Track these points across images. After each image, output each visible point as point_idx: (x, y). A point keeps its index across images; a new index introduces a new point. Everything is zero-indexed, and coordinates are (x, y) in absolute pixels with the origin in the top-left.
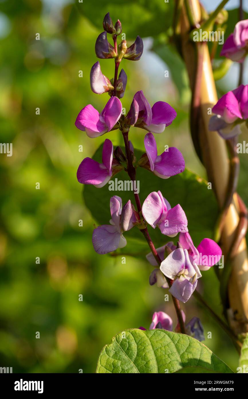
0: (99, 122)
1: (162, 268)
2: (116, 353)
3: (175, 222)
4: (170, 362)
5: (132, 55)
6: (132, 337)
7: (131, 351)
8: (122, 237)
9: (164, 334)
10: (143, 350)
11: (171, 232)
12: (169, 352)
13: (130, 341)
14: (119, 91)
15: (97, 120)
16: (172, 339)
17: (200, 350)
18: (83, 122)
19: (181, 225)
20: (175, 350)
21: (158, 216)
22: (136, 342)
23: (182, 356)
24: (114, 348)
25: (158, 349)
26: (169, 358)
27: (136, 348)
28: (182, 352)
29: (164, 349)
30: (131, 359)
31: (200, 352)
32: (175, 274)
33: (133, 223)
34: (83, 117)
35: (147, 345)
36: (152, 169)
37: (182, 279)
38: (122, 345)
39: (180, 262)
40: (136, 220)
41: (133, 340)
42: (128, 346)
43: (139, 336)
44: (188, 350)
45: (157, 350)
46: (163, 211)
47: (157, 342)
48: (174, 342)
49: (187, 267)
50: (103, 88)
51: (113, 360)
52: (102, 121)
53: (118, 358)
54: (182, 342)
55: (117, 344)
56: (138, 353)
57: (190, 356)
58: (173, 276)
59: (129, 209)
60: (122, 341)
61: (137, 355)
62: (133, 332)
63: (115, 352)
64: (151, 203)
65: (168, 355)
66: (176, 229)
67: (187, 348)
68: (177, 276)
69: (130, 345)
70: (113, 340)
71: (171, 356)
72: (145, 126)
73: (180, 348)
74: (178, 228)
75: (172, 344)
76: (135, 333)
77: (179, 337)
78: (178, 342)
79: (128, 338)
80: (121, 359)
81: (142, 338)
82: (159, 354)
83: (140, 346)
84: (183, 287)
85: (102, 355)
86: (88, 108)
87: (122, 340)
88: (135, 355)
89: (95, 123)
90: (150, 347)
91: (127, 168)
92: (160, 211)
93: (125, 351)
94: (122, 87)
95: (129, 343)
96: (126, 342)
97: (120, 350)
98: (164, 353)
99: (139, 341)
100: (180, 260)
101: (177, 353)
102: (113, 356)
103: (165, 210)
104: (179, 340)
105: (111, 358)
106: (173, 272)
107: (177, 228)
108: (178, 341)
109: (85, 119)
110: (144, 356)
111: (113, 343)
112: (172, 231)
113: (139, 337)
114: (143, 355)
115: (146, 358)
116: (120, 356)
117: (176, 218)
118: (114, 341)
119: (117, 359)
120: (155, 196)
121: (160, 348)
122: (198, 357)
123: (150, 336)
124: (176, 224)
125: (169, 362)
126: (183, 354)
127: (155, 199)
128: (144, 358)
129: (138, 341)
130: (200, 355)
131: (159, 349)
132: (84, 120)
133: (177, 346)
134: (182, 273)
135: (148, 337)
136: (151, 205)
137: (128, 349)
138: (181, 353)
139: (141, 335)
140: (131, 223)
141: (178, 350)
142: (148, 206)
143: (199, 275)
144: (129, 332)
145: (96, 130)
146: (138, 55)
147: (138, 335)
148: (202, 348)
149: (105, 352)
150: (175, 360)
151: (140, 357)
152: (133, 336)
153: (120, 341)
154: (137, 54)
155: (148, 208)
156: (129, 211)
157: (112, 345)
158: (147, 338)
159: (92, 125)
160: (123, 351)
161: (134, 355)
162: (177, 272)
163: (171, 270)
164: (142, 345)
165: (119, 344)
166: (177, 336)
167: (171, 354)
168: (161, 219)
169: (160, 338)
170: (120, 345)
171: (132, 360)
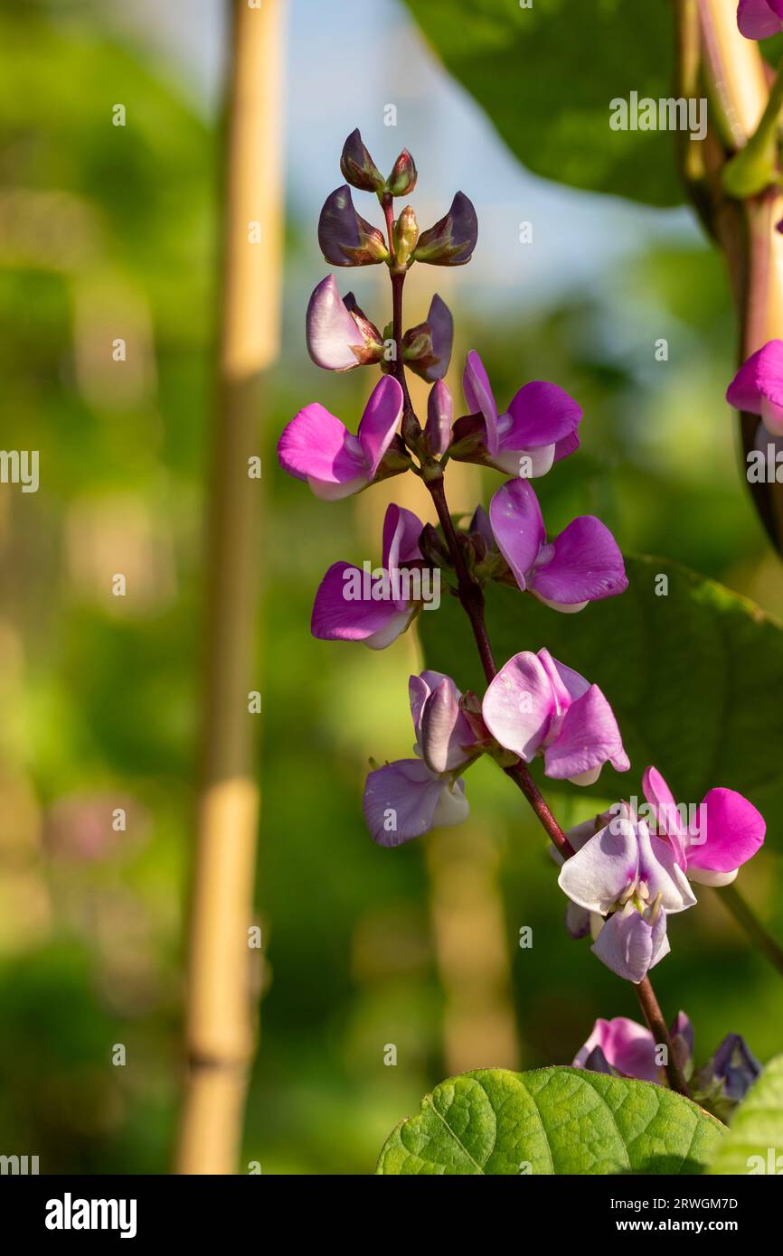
0: (344, 450)
1: (566, 880)
2: (431, 1141)
3: (580, 739)
4: (595, 1164)
5: (440, 249)
6: (481, 1094)
7: (477, 1136)
8: (454, 794)
9: (582, 1081)
10: (514, 1130)
11: (570, 768)
12: (592, 1135)
13: (476, 1106)
14: (417, 358)
15: (338, 448)
16: (607, 1099)
17: (693, 1127)
18: (288, 456)
19: (598, 746)
20: (611, 1128)
21: (537, 724)
22: (493, 1107)
23: (632, 1149)
24: (426, 1128)
25: (560, 1126)
26: (591, 1155)
27: (493, 1125)
28: (634, 1135)
29: (575, 1125)
30: (476, 1158)
31: (691, 1136)
32: (608, 899)
33: (464, 749)
34: (288, 442)
35: (525, 1117)
36: (523, 584)
37: (629, 910)
38: (451, 1117)
39: (620, 860)
40: (476, 739)
41: (483, 1101)
42: (468, 1120)
43: (504, 1089)
44: (653, 1130)
45: (557, 1130)
46: (553, 709)
47: (556, 1105)
48: (610, 1107)
49: (645, 875)
50: (351, 352)
51: (423, 1163)
52: (353, 447)
53: (436, 1158)
54: (637, 1103)
55: (436, 1115)
56: (497, 1141)
57: (660, 1148)
58: (605, 904)
59: (443, 707)
60: (450, 1108)
61: (496, 1147)
62: (484, 1078)
63: (429, 1138)
64: (515, 687)
65: (590, 1146)
66: (583, 759)
67: (652, 1123)
68: (617, 903)
69: (474, 1116)
70: (425, 1103)
71: (598, 1146)
72: (489, 458)
73: (628, 1121)
74: (589, 756)
75: (605, 1110)
76: (493, 1080)
77: (627, 1092)
78: (623, 1106)
79: (470, 1097)
80: (445, 1158)
81: (512, 1094)
82: (561, 1141)
83: (506, 1119)
84: (626, 936)
85: (390, 1150)
86: (306, 416)
87: (450, 1103)
88: (490, 1146)
89: (330, 458)
90: (536, 1122)
91: (456, 587)
92: (542, 710)
93: (460, 1134)
94: (425, 347)
95: (471, 1110)
96: (463, 1107)
97: (444, 1130)
98: (577, 1139)
99: (504, 1104)
100: (620, 855)
101: (618, 1139)
102: (422, 1151)
103: (563, 705)
104: (628, 1097)
105: (415, 1158)
106: (600, 891)
107: (585, 757)
108: (624, 1101)
109: (295, 447)
110: (516, 1148)
111: (423, 1112)
112: (573, 766)
113: (503, 1094)
114: (513, 1146)
115: (519, 1153)
116: (444, 1149)
117: (584, 727)
118: (429, 1106)
119: (433, 1161)
120: (528, 665)
121: (567, 1124)
122: (684, 1154)
123: (537, 1089)
124: (587, 745)
125: (590, 1164)
126: (636, 1140)
127: (528, 673)
128: (517, 1155)
129: (500, 1105)
130: (692, 1144)
131: (563, 1128)
132: (291, 450)
133: (619, 1119)
134: (630, 893)
135: (530, 1092)
136: (514, 692)
137: (468, 1130)
138: (631, 1139)
139: (508, 1086)
140: (457, 750)
141: (623, 1130)
142: (505, 693)
143: (687, 900)
144: (472, 1080)
145: (329, 477)
146: (459, 250)
147: (500, 1086)
148: (699, 1123)
149: (400, 1141)
150: (609, 1160)
151: (505, 1151)
152: (486, 1091)
153: (446, 1107)
154: (456, 247)
155: (506, 700)
156: (443, 712)
157: (420, 1118)
158: (527, 1095)
159: (317, 463)
160: (453, 1137)
161: (485, 1147)
162: (615, 890)
163: (592, 886)
164: (510, 1118)
165: (442, 1114)
166: (618, 1085)
167: (600, 1142)
168: (550, 733)
169: (567, 1094)
170: (445, 1117)
171: (479, 1163)
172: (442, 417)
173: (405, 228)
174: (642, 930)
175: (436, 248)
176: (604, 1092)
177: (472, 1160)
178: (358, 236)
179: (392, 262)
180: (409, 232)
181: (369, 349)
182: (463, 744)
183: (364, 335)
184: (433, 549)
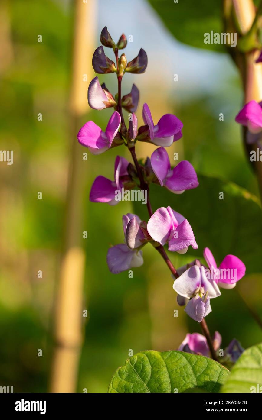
0: (100, 137)
1: (176, 286)
2: (129, 375)
3: (181, 238)
4: (185, 384)
6: (147, 359)
7: (145, 373)
9: (181, 355)
10: (157, 372)
12: (184, 374)
13: (145, 363)
14: (127, 105)
15: (98, 136)
16: (190, 362)
17: (219, 372)
18: (81, 139)
19: (187, 240)
20: (191, 371)
21: (166, 232)
22: (150, 364)
23: (198, 379)
24: (127, 370)
25: (173, 371)
26: (184, 381)
27: (150, 370)
28: (198, 374)
29: (179, 371)
30: (144, 381)
31: (218, 375)
32: (190, 293)
33: (141, 241)
34: (81, 134)
35: (161, 367)
36: (162, 184)
37: (197, 297)
39: (194, 280)
40: (145, 237)
41: (147, 362)
42: (142, 368)
43: (154, 357)
44: (205, 372)
45: (172, 372)
46: (172, 227)
47: (172, 363)
48: (191, 365)
49: (203, 285)
51: (126, 382)
52: (104, 136)
53: (130, 381)
54: (200, 363)
55: (131, 366)
56: (151, 375)
57: (207, 379)
58: (189, 295)
59: (133, 226)
60: (136, 363)
61: (151, 377)
62: (148, 353)
63: (128, 374)
64: (159, 220)
65: (183, 377)
66: (181, 245)
67: (205, 370)
68: (193, 295)
69: (144, 367)
71: (186, 378)
73: (197, 369)
74: (184, 244)
75: (189, 366)
76: (150, 354)
77: (197, 359)
78: (195, 364)
79: (143, 360)
80: (133, 381)
82: (174, 376)
83: (155, 368)
84: (196, 306)
85: (114, 378)
86: (87, 125)
87: (136, 362)
88: (149, 377)
89: (95, 140)
90: (165, 369)
92: (168, 227)
93: (139, 373)
95: (143, 365)
96: (140, 364)
97: (134, 371)
98: (179, 375)
99: (154, 363)
100: (194, 278)
101: (193, 376)
102: (126, 378)
103: (175, 226)
105: (123, 381)
106: (187, 290)
107: (182, 244)
108: (196, 363)
109: (83, 136)
110: (158, 378)
111: (127, 365)
112: (178, 247)
113: (154, 359)
114: (157, 377)
115: (159, 380)
116: (133, 378)
117: (182, 234)
118: (128, 363)
119: (129, 382)
120: (163, 212)
121: (176, 370)
122: (215, 380)
123: (166, 358)
124: (183, 240)
125: (183, 384)
126: (199, 376)
127: (163, 215)
128: (158, 380)
129: (153, 363)
130: (218, 378)
131: (174, 371)
132: (82, 137)
133: (193, 369)
134: (198, 291)
135: (163, 359)
136: (158, 221)
137: (142, 371)
138: (198, 376)
139: (156, 357)
140: (138, 241)
141: (195, 373)
142: (155, 222)
143: (218, 293)
145: (95, 146)
146: (141, 68)
147: (153, 357)
148: (221, 370)
149: (118, 375)
150: (189, 383)
151: (154, 379)
153: (134, 363)
155: (155, 224)
156: (133, 228)
157: (125, 367)
158: (162, 360)
159: (92, 142)
160: (136, 374)
161: (147, 377)
162: (192, 290)
163: (185, 289)
164: (156, 367)
165: (133, 366)
166: (194, 357)
167: (187, 376)
168: (170, 236)
169: (176, 360)
170: (134, 367)
171: (145, 383)
172: (134, 126)
173: (122, 61)
174: (201, 304)
176: (189, 359)
177: (143, 382)
178: (106, 64)
179: (118, 72)
180: (123, 62)
181: (109, 102)
182: (140, 239)
183: (108, 97)
184: (132, 171)
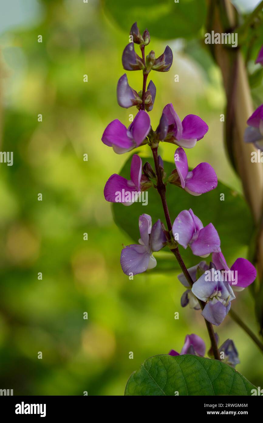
1: (194, 289)
3: (207, 242)
5: (162, 66)
7: (160, 378)
8: (152, 257)
9: (196, 359)
10: (173, 377)
12: (200, 378)
14: (148, 104)
19: (214, 245)
20: (206, 376)
21: (189, 236)
22: (165, 368)
23: (214, 383)
24: (142, 375)
25: (189, 375)
26: (200, 385)
27: (165, 374)
30: (160, 386)
32: (208, 296)
35: (176, 372)
36: (184, 186)
37: (215, 301)
41: (162, 366)
43: (169, 362)
46: (194, 230)
47: (187, 368)
49: (220, 288)
50: (131, 101)
51: (142, 387)
52: (129, 135)
53: (146, 386)
54: (214, 367)
55: (145, 371)
56: (167, 380)
60: (150, 368)
63: (143, 379)
64: (182, 223)
65: (199, 382)
66: (208, 249)
67: (219, 375)
68: (210, 298)
69: (159, 372)
70: (142, 366)
72: (175, 141)
73: (211, 374)
75: (204, 370)
76: (165, 358)
78: (209, 368)
79: (157, 364)
80: (150, 386)
85: (130, 383)
90: (180, 374)
91: (156, 185)
92: (191, 230)
93: (154, 377)
94: (150, 100)
95: (158, 369)
96: (155, 368)
97: (149, 376)
99: (169, 367)
101: (208, 380)
102: (141, 383)
103: (197, 229)
104: (211, 365)
105: (139, 386)
106: (205, 294)
111: (141, 369)
112: (204, 252)
114: (173, 382)
116: (149, 383)
117: (208, 238)
120: (186, 215)
123: (180, 362)
127: (186, 218)
128: (174, 385)
130: (233, 383)
133: (208, 373)
134: (215, 295)
137: (157, 376)
138: (213, 380)
141: (210, 377)
142: (178, 224)
143: (233, 297)
144: (158, 359)
149: (133, 379)
151: (170, 384)
152: (163, 362)
154: (166, 65)
155: (179, 227)
158: (177, 364)
160: (152, 379)
161: (163, 382)
162: (210, 293)
163: (203, 292)
164: (171, 372)
165: (148, 371)
167: (202, 381)
168: (193, 239)
175: (160, 66)
178: (136, 60)
179: (145, 70)
180: (152, 59)
181: (136, 100)
183: (135, 95)
184: (149, 171)
